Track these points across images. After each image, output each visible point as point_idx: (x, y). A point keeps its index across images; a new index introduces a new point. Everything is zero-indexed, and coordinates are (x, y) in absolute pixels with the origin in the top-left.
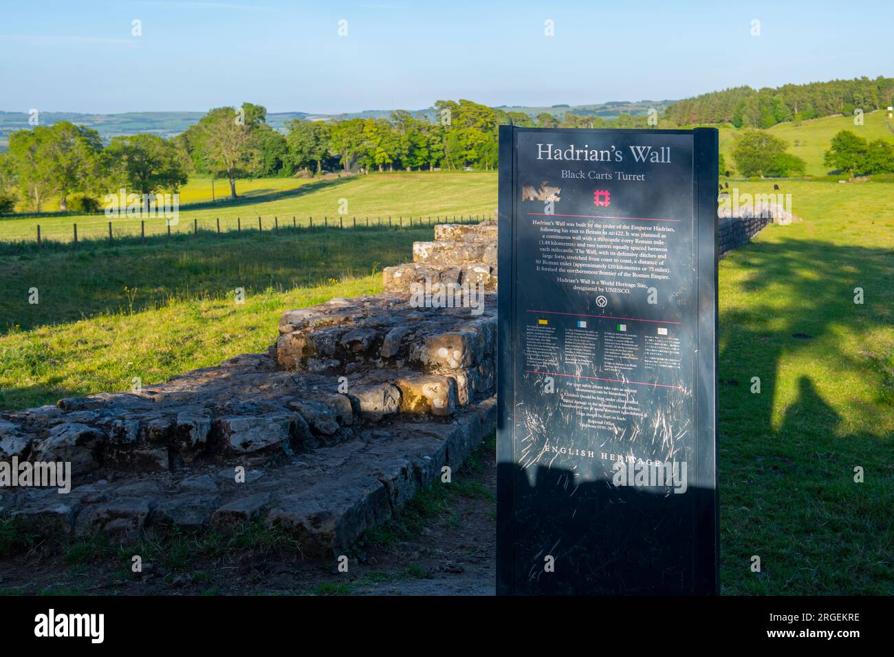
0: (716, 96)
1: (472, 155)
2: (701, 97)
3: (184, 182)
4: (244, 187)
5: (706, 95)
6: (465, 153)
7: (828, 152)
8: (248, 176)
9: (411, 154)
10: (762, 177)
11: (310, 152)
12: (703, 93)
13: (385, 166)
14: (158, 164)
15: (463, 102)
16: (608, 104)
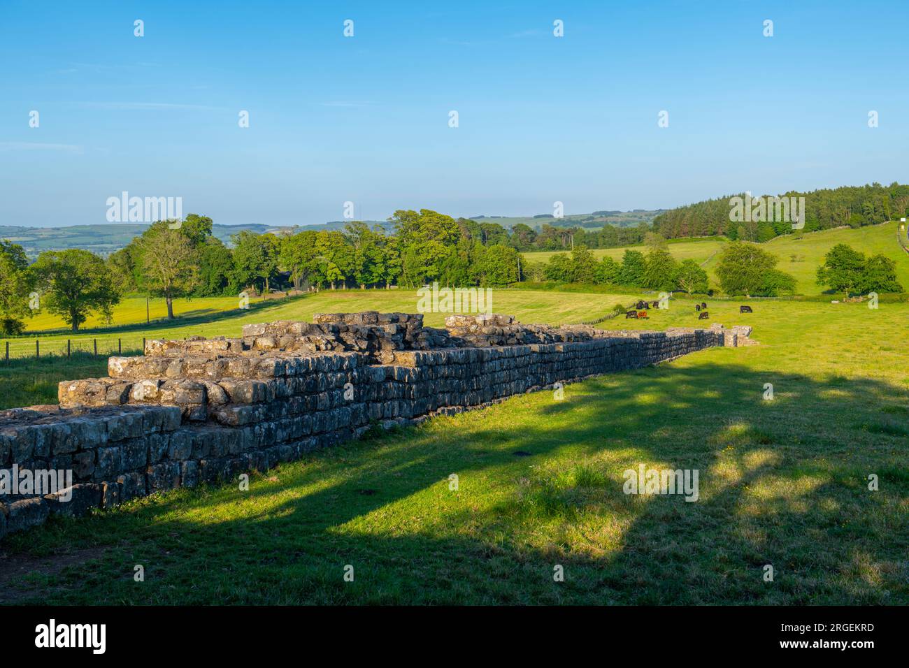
0: (711, 205)
1: (432, 271)
2: (694, 206)
3: (116, 301)
4: (182, 307)
5: (700, 203)
6: (424, 268)
7: (822, 269)
8: (190, 295)
9: (366, 269)
10: (748, 296)
11: (257, 269)
12: (696, 202)
13: (338, 284)
14: (86, 282)
15: (426, 213)
16: (596, 213)
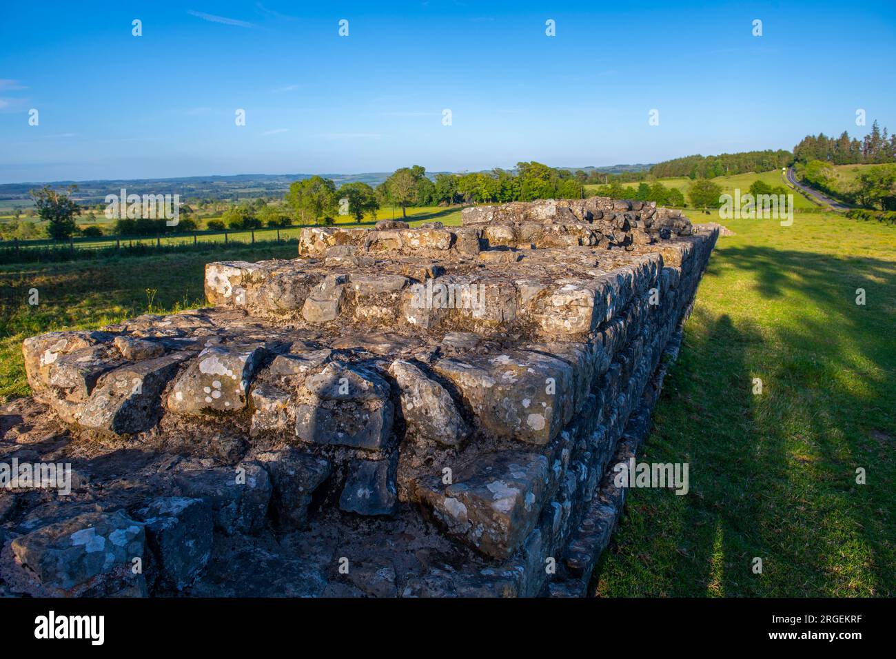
0: (681, 160)
1: (536, 194)
2: (672, 161)
3: (378, 208)
4: (410, 212)
6: (532, 192)
8: (414, 205)
9: (502, 193)
10: (707, 208)
11: (448, 192)
12: (673, 159)
13: (488, 200)
14: (364, 199)
15: (533, 163)
16: (617, 166)
